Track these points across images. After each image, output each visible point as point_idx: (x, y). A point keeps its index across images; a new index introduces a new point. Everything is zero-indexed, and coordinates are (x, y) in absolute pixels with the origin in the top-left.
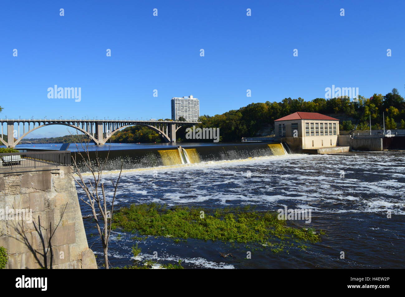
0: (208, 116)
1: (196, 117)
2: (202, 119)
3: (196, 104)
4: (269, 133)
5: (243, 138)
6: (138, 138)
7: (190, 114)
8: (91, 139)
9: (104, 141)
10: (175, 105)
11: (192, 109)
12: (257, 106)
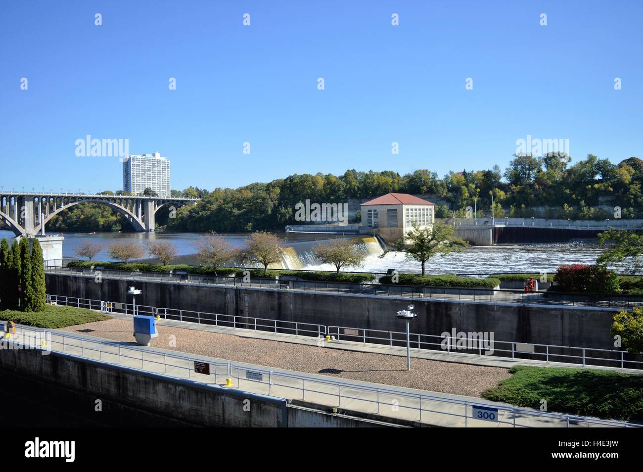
0: (197, 190)
3: (165, 167)
5: (287, 226)
7: (155, 183)
9: (34, 229)
10: (132, 167)
11: (159, 175)
12: (304, 179)
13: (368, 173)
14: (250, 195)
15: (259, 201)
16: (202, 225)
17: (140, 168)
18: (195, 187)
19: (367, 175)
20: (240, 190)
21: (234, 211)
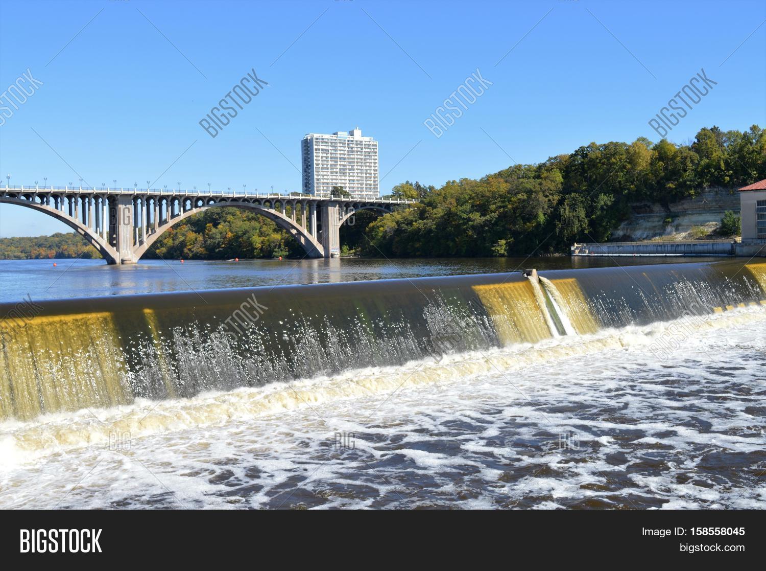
0: (418, 186)
1: (370, 188)
2: (405, 191)
3: (369, 152)
4: (657, 232)
5: (576, 245)
6: (219, 246)
7: (354, 180)
8: (98, 247)
9: (134, 252)
10: (315, 154)
11: (360, 167)
12: (611, 150)
13: (749, 131)
14: (504, 187)
15: (519, 196)
16: (417, 245)
17: (329, 155)
18: (414, 183)
19: (745, 135)
20: (487, 181)
21: (472, 216)
